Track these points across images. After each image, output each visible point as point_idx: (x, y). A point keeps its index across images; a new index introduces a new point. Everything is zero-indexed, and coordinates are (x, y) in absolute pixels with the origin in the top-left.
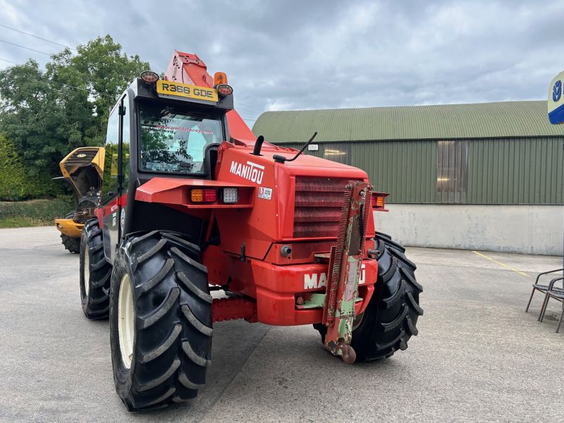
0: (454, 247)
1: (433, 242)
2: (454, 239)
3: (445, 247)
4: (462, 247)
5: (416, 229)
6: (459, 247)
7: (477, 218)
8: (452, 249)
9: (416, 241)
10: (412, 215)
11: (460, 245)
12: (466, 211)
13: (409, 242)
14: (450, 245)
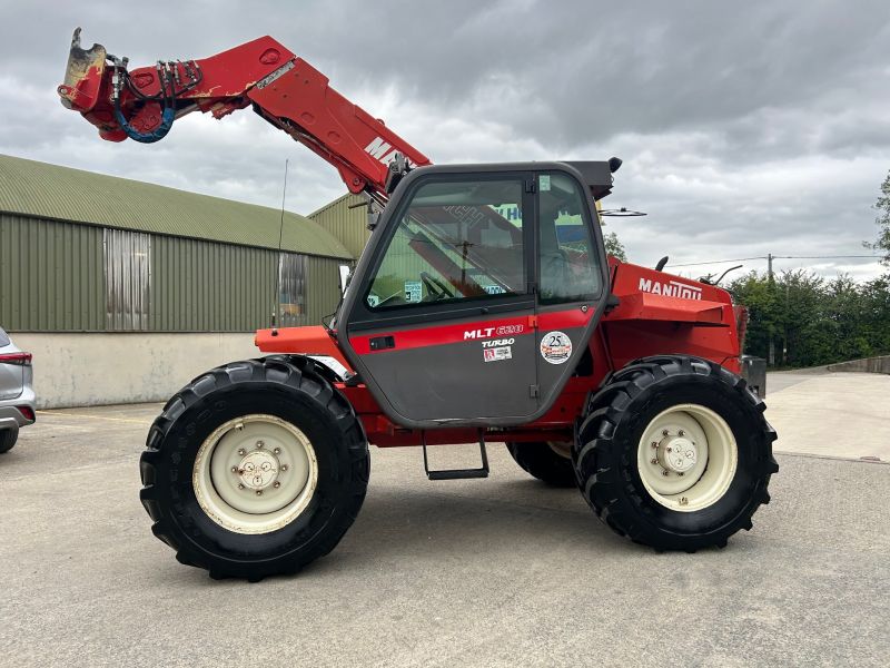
0: (132, 399)
1: (100, 396)
2: (132, 387)
3: (121, 401)
4: (143, 398)
5: (73, 377)
6: (139, 400)
7: (162, 353)
8: (129, 404)
9: (73, 398)
10: (66, 352)
11: (140, 396)
12: (148, 342)
13: (62, 400)
14: (126, 398)
